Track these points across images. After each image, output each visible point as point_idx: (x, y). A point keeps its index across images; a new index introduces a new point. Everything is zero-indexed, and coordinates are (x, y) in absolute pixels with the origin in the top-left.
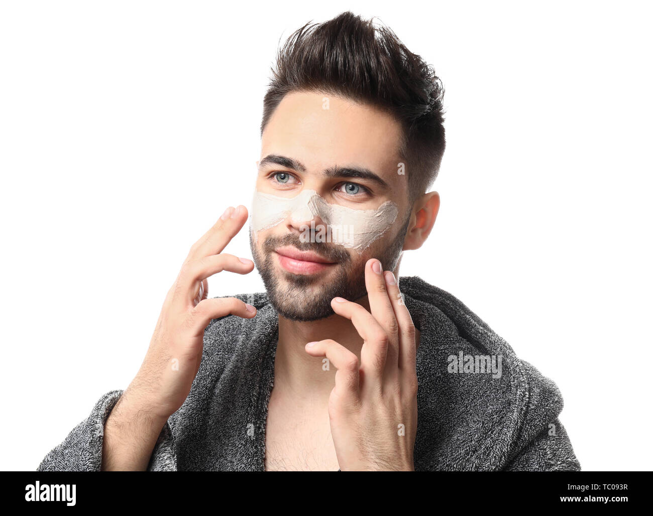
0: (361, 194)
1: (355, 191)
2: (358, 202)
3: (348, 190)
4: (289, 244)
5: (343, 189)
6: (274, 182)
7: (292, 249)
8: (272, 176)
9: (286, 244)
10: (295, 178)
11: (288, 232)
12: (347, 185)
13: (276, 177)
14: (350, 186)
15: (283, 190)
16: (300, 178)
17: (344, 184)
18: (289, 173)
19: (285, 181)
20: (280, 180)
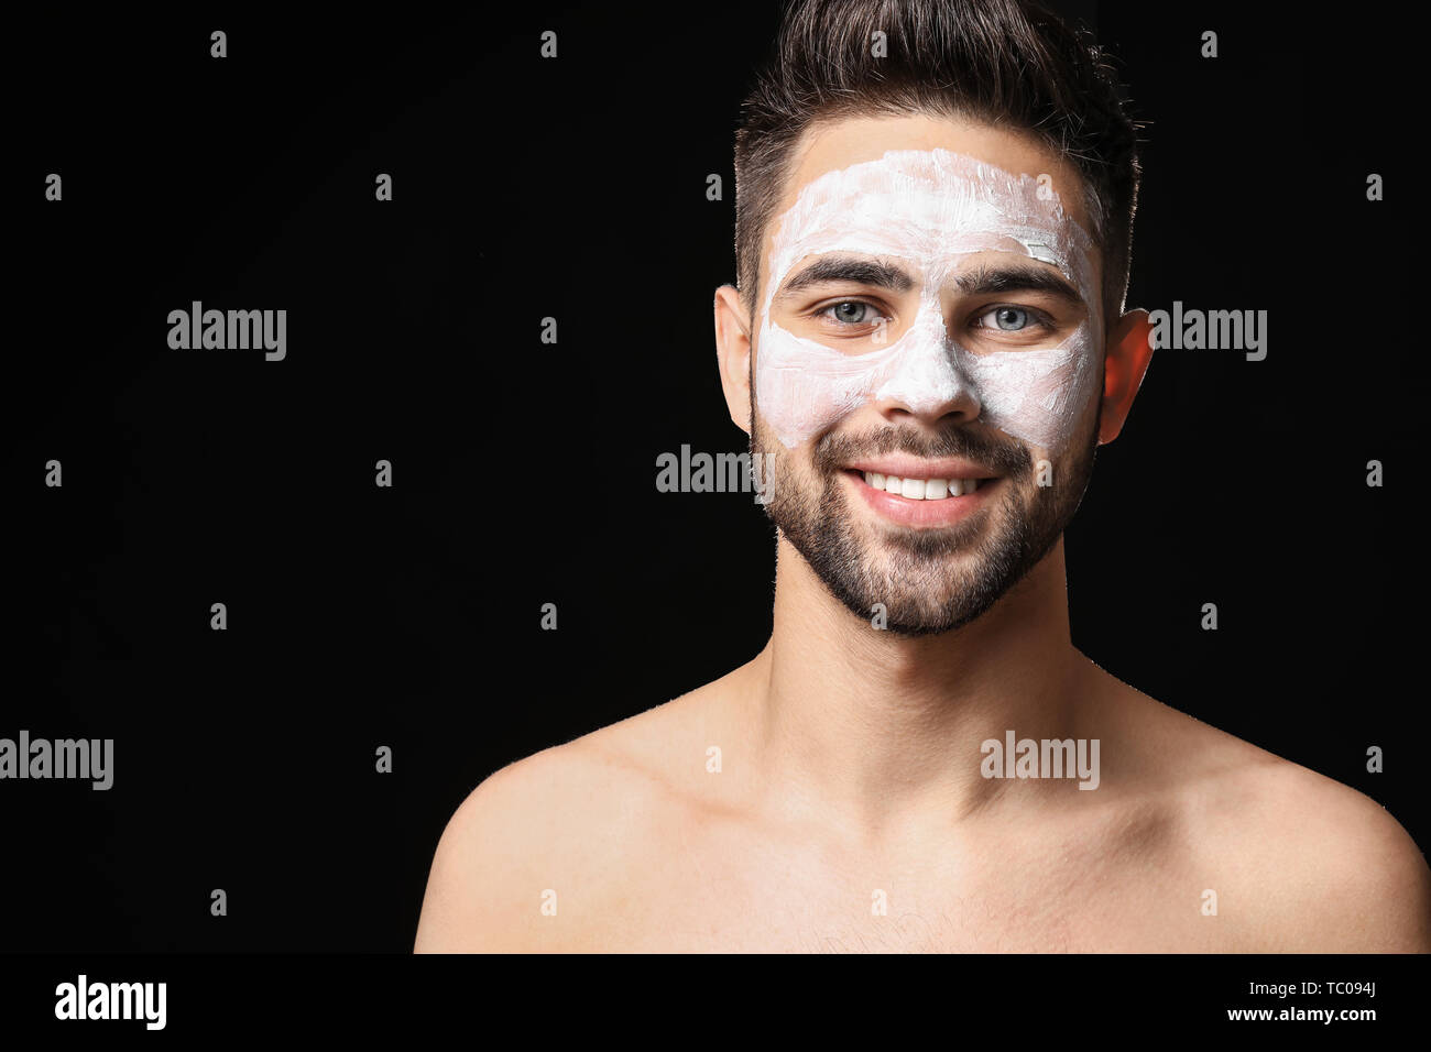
0: (1032, 327)
1: (1019, 322)
2: (1029, 344)
3: (1004, 324)
4: (891, 449)
5: (991, 320)
6: (830, 322)
7: (900, 458)
8: (821, 312)
9: (882, 451)
10: (876, 309)
11: (883, 423)
12: (999, 311)
13: (832, 313)
14: (1005, 313)
15: (853, 337)
16: (892, 307)
17: (992, 311)
18: (861, 299)
19: (856, 317)
20: (844, 316)
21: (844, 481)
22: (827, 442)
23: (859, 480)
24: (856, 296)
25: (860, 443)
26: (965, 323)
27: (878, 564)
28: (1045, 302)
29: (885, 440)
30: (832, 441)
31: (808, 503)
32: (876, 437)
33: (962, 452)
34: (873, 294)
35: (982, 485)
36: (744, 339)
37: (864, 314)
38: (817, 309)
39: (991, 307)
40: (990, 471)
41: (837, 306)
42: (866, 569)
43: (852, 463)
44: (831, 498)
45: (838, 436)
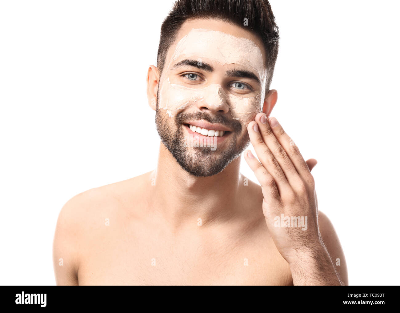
0: (246, 89)
1: (242, 87)
3: (237, 87)
4: (201, 119)
5: (234, 85)
7: (203, 122)
8: (184, 75)
9: (198, 119)
10: (200, 77)
11: (199, 111)
12: (237, 83)
13: (187, 76)
14: (238, 84)
15: (192, 84)
16: (206, 77)
17: (235, 83)
18: (196, 73)
19: (194, 79)
20: (190, 78)
21: (184, 127)
22: (181, 115)
23: (188, 128)
24: (195, 72)
25: (191, 116)
26: (227, 85)
27: (190, 154)
28: (251, 82)
29: (199, 116)
30: (182, 115)
31: (172, 133)
32: (196, 115)
33: (221, 122)
34: (201, 72)
35: (226, 133)
36: (156, 81)
37: (196, 78)
38: (183, 75)
39: (235, 82)
40: (229, 129)
41: (189, 74)
42: (187, 155)
43: (188, 122)
44: (179, 132)
45: (184, 113)
